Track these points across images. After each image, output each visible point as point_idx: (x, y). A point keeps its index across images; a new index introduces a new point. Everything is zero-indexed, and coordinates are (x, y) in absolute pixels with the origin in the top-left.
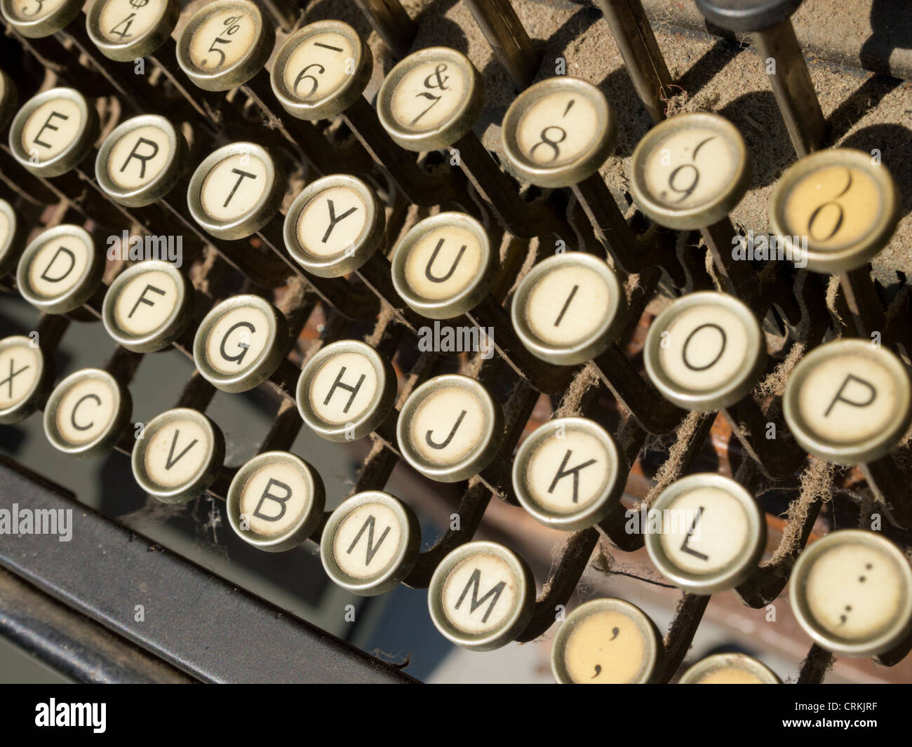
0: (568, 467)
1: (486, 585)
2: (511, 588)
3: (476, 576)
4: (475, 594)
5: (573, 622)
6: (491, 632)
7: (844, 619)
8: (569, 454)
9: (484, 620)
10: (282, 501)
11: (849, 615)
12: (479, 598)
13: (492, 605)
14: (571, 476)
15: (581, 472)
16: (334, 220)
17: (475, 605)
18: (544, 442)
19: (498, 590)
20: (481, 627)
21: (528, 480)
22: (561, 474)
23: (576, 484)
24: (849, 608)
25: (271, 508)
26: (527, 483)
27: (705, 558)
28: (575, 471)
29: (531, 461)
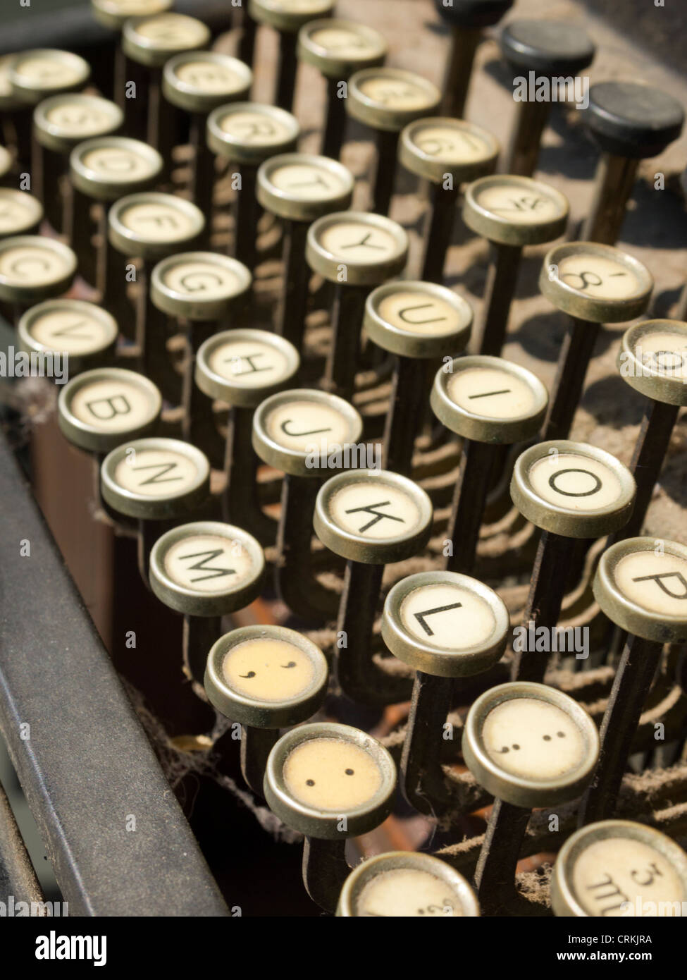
0: (380, 510)
1: (218, 563)
2: (238, 578)
3: (217, 553)
4: (205, 561)
5: (264, 632)
6: (191, 589)
7: (505, 750)
8: (387, 503)
9: (193, 581)
10: (115, 413)
11: (512, 751)
12: (204, 566)
13: (211, 577)
14: (375, 516)
15: (384, 519)
16: (362, 243)
17: (197, 567)
18: (375, 484)
19: (225, 572)
20: (188, 583)
21: (338, 494)
22: (367, 509)
23: (373, 522)
24: (516, 747)
25: (104, 410)
26: (334, 494)
27: (430, 633)
28: (380, 516)
29: (352, 486)
